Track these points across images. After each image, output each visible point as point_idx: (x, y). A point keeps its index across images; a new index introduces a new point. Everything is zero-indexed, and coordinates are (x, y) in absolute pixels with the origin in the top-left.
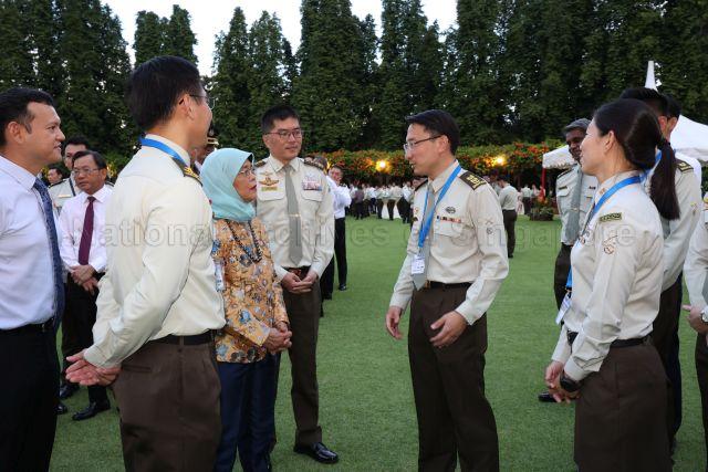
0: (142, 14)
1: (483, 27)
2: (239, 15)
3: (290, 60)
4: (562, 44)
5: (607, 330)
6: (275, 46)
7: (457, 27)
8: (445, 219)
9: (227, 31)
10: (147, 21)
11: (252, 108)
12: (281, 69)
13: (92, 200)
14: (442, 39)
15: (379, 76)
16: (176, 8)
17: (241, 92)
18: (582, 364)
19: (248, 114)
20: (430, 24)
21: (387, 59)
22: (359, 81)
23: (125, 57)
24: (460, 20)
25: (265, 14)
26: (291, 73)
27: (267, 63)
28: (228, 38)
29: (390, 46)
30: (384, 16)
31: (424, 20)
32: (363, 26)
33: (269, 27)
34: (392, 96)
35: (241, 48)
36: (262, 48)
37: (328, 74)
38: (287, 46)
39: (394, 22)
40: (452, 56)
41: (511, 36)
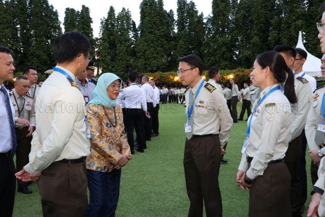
0: (67, 9)
1: (224, 15)
2: (112, 10)
3: (135, 30)
4: (260, 23)
5: (268, 156)
6: (128, 24)
7: (212, 15)
8: (199, 106)
10: (70, 12)
11: (117, 52)
12: (131, 34)
14: (205, 21)
15: (176, 38)
16: (83, 6)
17: (113, 45)
18: (255, 172)
19: (116, 55)
20: (199, 14)
21: (179, 30)
22: (167, 40)
23: (60, 29)
24: (213, 12)
25: (124, 9)
26: (136, 36)
27: (125, 32)
28: (107, 20)
29: (181, 24)
30: (178, 10)
31: (197, 12)
32: (168, 15)
33: (125, 15)
34: (182, 47)
35: (113, 25)
36: (122, 25)
37: (152, 36)
38: (134, 24)
39: (183, 13)
40: (209, 29)
41: (236, 20)
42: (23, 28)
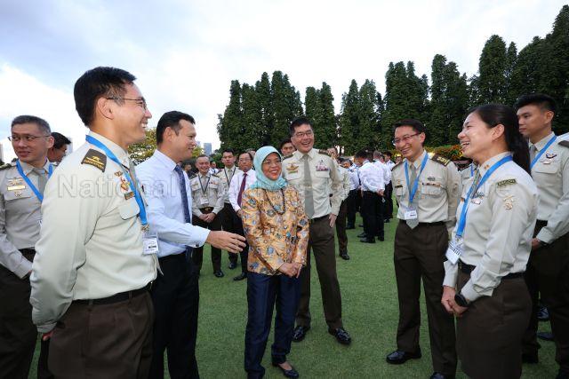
0: (308, 88)
1: (496, 72)
2: (354, 83)
3: (380, 102)
4: (551, 77)
5: (505, 266)
6: (373, 96)
7: (478, 75)
8: (428, 184)
9: (348, 91)
10: (310, 91)
11: (361, 128)
12: (376, 108)
13: (246, 175)
14: (468, 83)
15: (430, 107)
16: (324, 84)
17: (355, 121)
18: (479, 290)
19: (359, 131)
20: (461, 75)
21: (434, 97)
22: (418, 110)
23: (301, 109)
24: (481, 70)
25: (367, 81)
26: (381, 109)
27: (368, 106)
28: (349, 95)
29: (436, 90)
30: (433, 75)
31: (458, 74)
32: (420, 81)
33: (369, 87)
34: (438, 117)
35: (355, 99)
36: (366, 99)
37: (400, 108)
38: (379, 96)
39: (439, 77)
40: (475, 92)
41: (514, 77)
42: (267, 111)
